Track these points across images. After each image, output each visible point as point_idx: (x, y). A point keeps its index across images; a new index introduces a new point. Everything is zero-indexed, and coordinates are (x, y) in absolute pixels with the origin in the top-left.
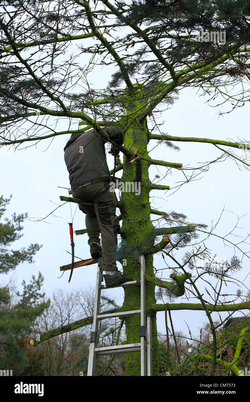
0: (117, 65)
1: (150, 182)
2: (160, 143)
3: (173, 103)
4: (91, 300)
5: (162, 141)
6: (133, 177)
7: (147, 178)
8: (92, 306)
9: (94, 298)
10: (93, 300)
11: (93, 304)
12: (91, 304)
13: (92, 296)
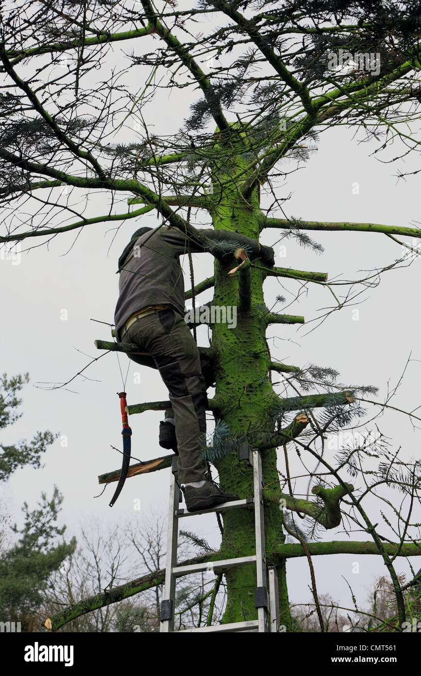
0: (199, 87)
1: (268, 309)
2: (286, 235)
3: (307, 158)
4: (155, 536)
5: (291, 232)
6: (233, 301)
7: (260, 302)
8: (156, 549)
9: (159, 532)
10: (158, 536)
11: (158, 545)
12: (155, 544)
13: (155, 529)
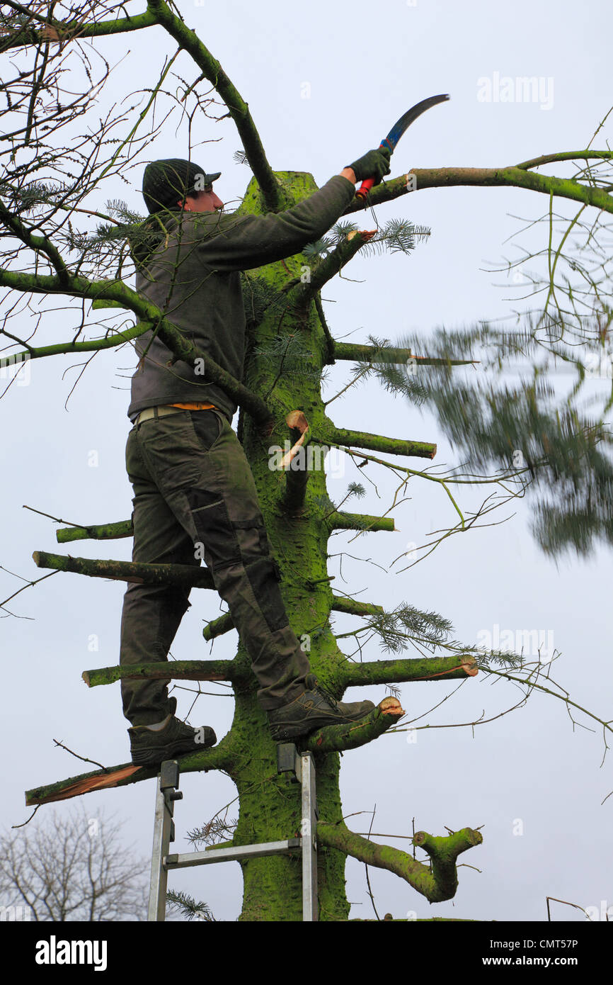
0: (228, 115)
1: (332, 505)
2: (362, 371)
4: (59, 872)
5: (370, 367)
6: (274, 490)
8: (61, 895)
9: (68, 862)
10: (64, 871)
11: (64, 887)
12: (58, 885)
13: (60, 856)
